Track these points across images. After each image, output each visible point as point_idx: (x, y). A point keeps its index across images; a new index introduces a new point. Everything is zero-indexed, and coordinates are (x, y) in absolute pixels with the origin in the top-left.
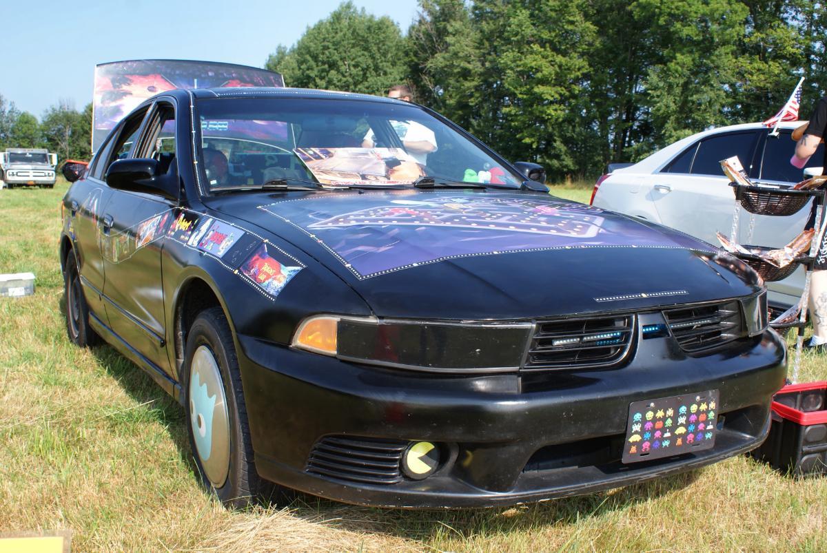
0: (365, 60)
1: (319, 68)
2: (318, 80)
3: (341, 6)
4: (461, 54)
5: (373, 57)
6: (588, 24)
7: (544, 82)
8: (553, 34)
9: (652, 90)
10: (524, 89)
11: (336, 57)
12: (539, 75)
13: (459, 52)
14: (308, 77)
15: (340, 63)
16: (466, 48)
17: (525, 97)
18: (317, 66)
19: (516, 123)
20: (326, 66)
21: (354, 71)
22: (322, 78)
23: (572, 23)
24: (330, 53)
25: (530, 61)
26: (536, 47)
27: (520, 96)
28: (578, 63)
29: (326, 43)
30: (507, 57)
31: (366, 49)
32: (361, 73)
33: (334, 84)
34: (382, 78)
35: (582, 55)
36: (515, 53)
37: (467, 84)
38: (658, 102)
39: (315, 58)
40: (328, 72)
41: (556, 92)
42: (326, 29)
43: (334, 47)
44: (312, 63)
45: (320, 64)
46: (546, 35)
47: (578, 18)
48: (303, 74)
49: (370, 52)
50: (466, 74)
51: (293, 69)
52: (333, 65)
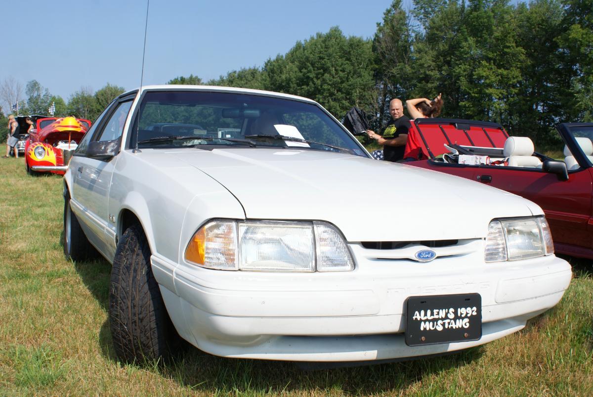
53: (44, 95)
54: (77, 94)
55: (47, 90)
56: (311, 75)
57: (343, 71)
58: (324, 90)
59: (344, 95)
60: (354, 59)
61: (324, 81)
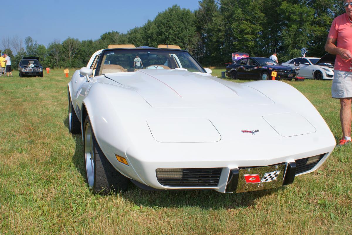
0: (182, 26)
1: (166, 28)
2: (165, 33)
3: (173, 6)
4: (218, 24)
5: (185, 24)
6: (262, 14)
7: (247, 34)
8: (250, 17)
9: (284, 37)
10: (240, 36)
11: (172, 25)
12: (246, 31)
13: (217, 23)
14: (162, 32)
15: (173, 27)
16: (219, 22)
17: (241, 38)
18: (165, 28)
19: (238, 48)
20: (168, 28)
21: (178, 29)
22: (166, 32)
23: (257, 13)
24: (170, 23)
25: (243, 27)
26: (245, 22)
27: (239, 38)
28: (259, 27)
29: (168, 20)
30: (234, 25)
31: (182, 22)
32: (181, 30)
33: (171, 34)
34: (188, 32)
35: (260, 24)
36: (237, 24)
37: (220, 34)
38: (286, 41)
39: (164, 25)
40: (169, 30)
41: (252, 37)
42: (168, 15)
43: (171, 21)
44: (163, 27)
45: (166, 27)
46: (248, 17)
47: (259, 12)
48: (160, 31)
49: (184, 22)
50: (219, 30)
51: (156, 29)
52: (171, 27)
53: (35, 44)
54: (52, 43)
55: (36, 41)
56: (163, 30)
57: (179, 27)
58: (170, 38)
59: (180, 40)
60: (185, 21)
61: (170, 33)
